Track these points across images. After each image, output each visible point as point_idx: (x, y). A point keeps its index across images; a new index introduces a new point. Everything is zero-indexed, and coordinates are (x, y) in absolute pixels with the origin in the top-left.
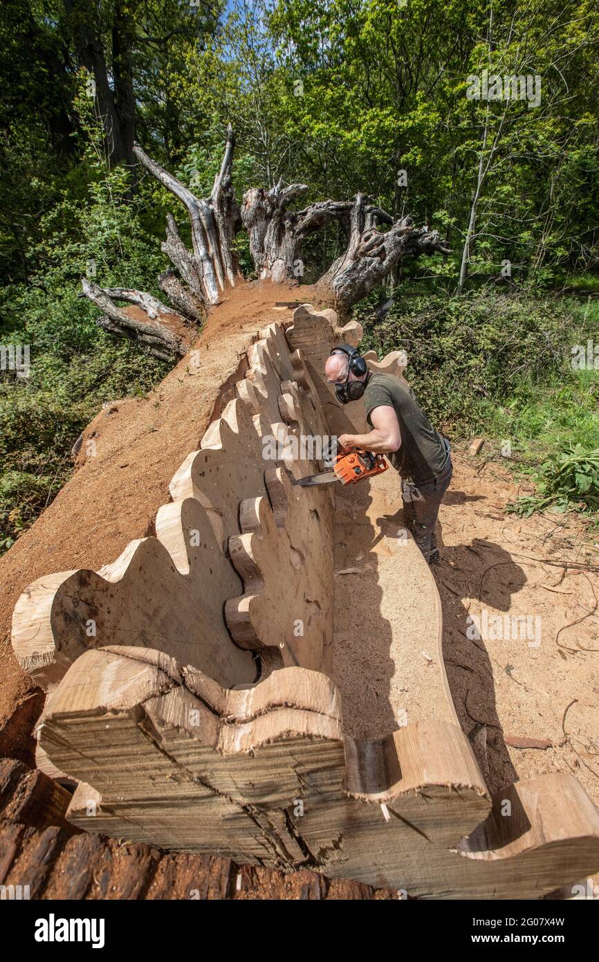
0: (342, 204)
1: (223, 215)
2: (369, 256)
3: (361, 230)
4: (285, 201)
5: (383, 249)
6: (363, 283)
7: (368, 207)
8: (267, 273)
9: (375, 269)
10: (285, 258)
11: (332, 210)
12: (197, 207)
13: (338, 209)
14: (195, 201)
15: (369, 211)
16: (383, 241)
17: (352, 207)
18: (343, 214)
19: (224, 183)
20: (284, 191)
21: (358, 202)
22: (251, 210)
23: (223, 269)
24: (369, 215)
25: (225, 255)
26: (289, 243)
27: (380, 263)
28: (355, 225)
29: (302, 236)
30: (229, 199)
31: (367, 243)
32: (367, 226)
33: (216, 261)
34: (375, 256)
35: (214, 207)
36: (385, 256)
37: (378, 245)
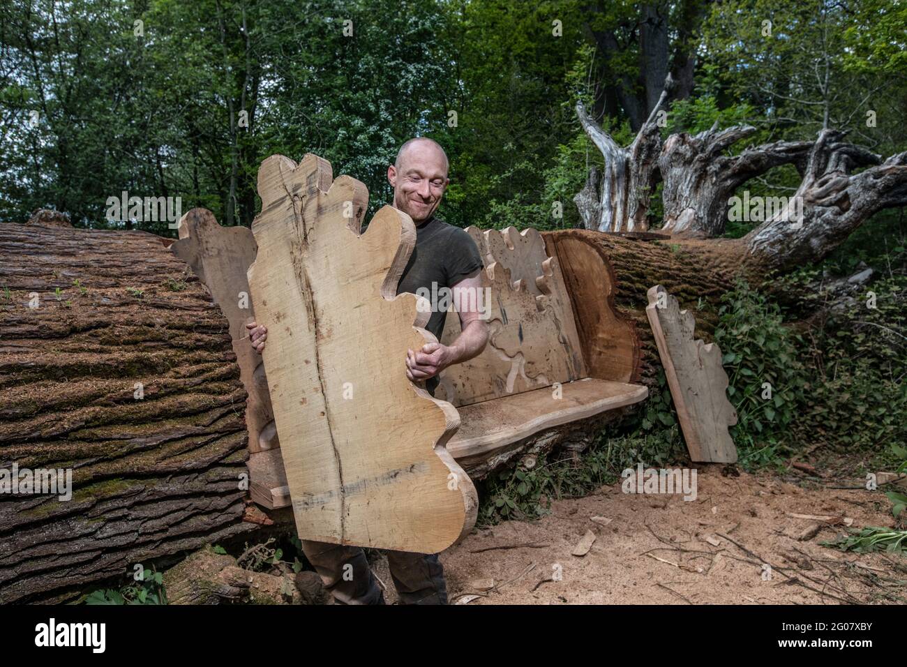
0: (796, 144)
1: (638, 163)
2: (822, 205)
3: (818, 174)
4: (717, 145)
5: (846, 196)
6: (807, 240)
7: (833, 145)
8: (671, 224)
9: (828, 222)
10: (697, 207)
11: (780, 152)
12: (611, 156)
13: (789, 150)
14: (611, 150)
15: (834, 150)
16: (847, 185)
17: (811, 146)
18: (795, 157)
19: (647, 132)
20: (718, 135)
21: (820, 140)
22: (667, 155)
23: (625, 219)
24: (834, 156)
25: (631, 203)
26: (708, 190)
27: (839, 214)
28: (811, 168)
29: (729, 182)
30: (650, 147)
31: (821, 189)
32: (830, 168)
33: (619, 210)
34: (831, 205)
35: (631, 156)
36: (850, 205)
37: (838, 191)
